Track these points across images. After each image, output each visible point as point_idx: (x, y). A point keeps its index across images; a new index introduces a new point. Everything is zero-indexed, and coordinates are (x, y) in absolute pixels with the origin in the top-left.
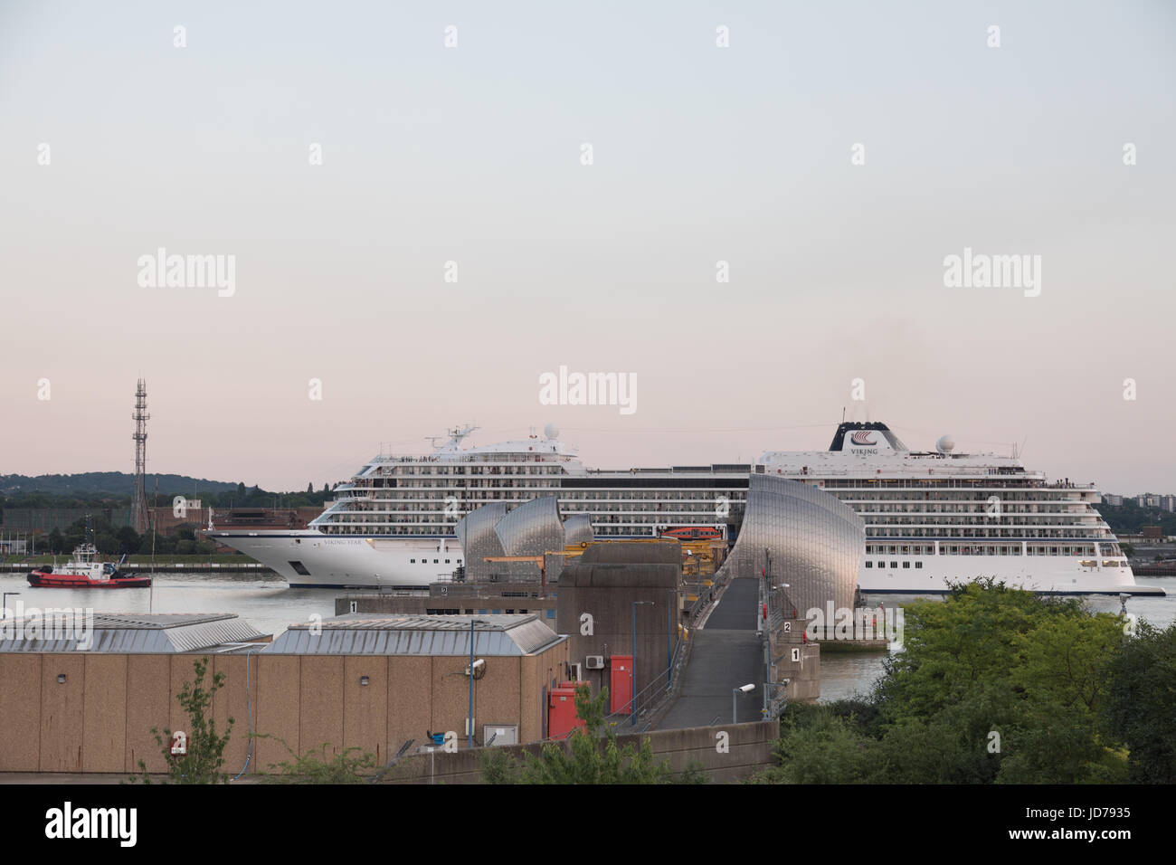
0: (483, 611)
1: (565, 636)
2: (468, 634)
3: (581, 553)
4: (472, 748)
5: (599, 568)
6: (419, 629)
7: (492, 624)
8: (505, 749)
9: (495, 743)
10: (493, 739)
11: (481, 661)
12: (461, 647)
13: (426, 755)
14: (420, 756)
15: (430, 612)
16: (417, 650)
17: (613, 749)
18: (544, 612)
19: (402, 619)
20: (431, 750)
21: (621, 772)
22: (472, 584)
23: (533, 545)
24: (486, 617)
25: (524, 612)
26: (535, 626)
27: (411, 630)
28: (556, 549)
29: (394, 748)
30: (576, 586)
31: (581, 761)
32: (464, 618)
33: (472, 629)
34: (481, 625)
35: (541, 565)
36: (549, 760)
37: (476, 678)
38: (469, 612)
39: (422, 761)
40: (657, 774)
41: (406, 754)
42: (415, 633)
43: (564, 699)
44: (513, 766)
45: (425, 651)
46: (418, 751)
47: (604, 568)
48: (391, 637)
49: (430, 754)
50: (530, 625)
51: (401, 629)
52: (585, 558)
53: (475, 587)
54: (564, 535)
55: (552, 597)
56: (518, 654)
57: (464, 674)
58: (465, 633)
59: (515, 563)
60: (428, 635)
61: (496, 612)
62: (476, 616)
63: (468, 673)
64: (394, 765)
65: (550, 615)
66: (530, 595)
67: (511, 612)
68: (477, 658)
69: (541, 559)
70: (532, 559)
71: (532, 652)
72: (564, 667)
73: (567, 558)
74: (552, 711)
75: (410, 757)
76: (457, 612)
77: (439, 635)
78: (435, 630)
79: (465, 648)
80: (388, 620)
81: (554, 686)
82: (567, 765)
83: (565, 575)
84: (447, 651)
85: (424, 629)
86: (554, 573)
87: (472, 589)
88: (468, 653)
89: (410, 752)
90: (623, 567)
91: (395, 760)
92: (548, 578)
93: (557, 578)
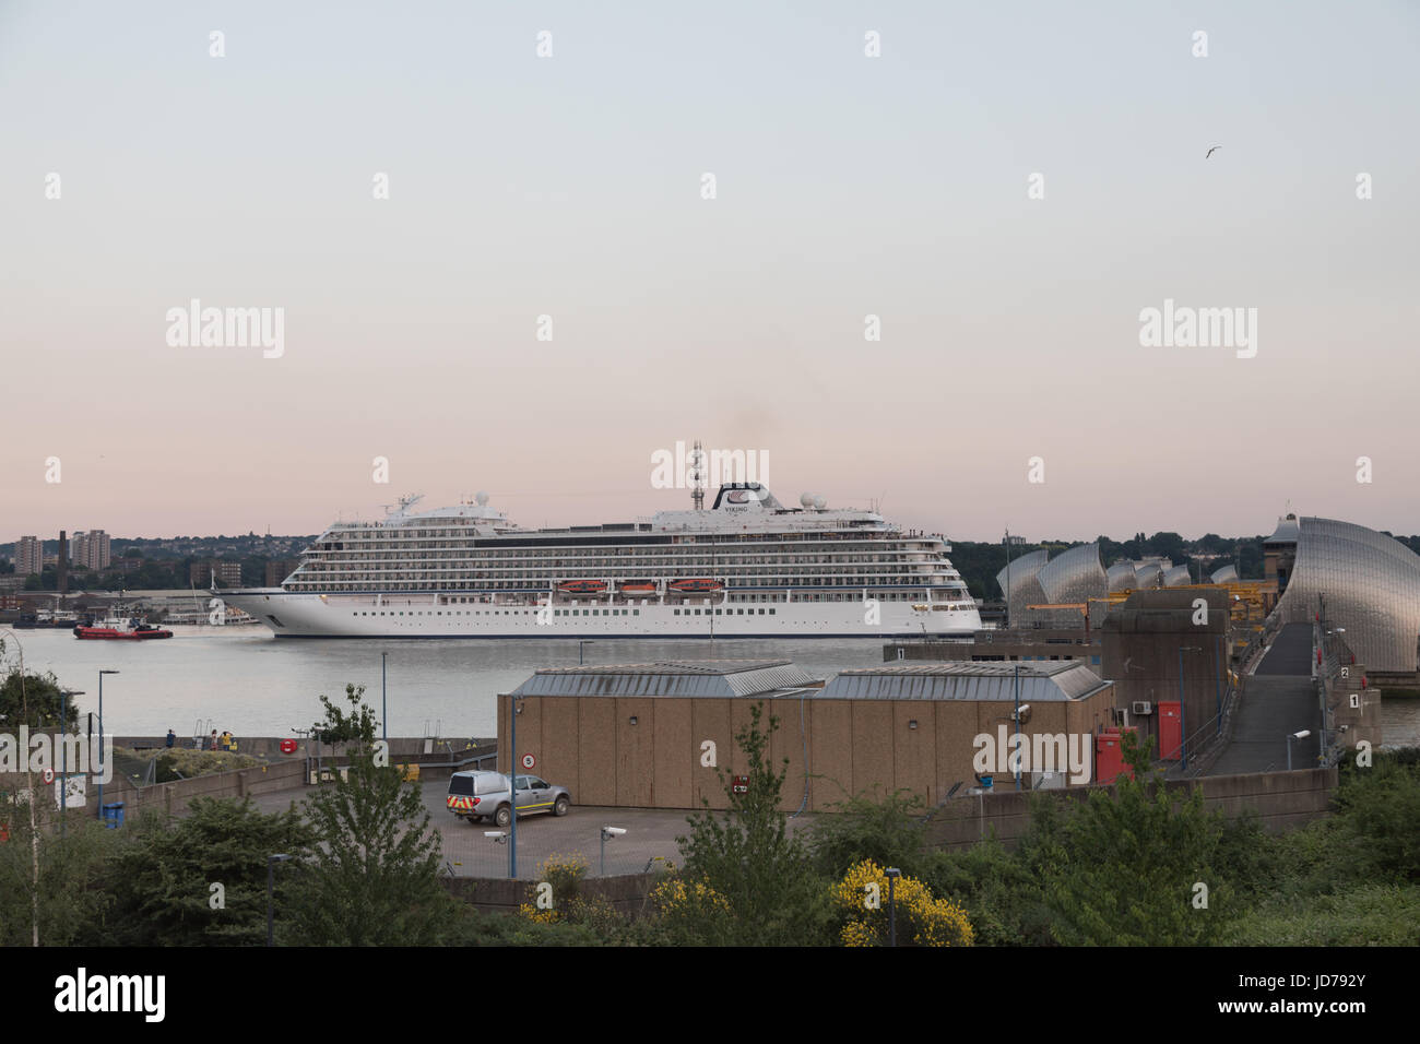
0: (1027, 658)
1: (1110, 682)
2: (1012, 681)
3: (1125, 600)
4: (1022, 791)
5: (1143, 614)
6: (964, 675)
7: (1037, 670)
8: (1054, 792)
9: (1043, 787)
10: (1040, 782)
11: (1026, 706)
12: (1006, 693)
13: (973, 797)
14: (969, 798)
15: (975, 658)
16: (963, 695)
17: (1163, 797)
18: (1090, 658)
19: (947, 666)
20: (979, 792)
21: (1171, 817)
22: (1016, 631)
23: (1076, 592)
24: (1030, 663)
25: (1069, 658)
26: (1079, 672)
27: (957, 675)
28: (1100, 596)
29: (943, 789)
30: (1120, 633)
31: (1130, 807)
32: (1009, 665)
33: (1016, 675)
34: (1025, 671)
35: (1084, 612)
36: (1096, 806)
37: (1022, 723)
38: (1014, 658)
39: (970, 803)
40: (1210, 821)
41: (956, 795)
42: (960, 678)
43: (1111, 744)
44: (1060, 809)
45: (971, 696)
46: (967, 793)
47: (1149, 614)
48: (937, 684)
49: (979, 796)
50: (1075, 671)
51: (946, 675)
52: (1128, 605)
53: (1019, 634)
54: (1107, 581)
55: (1097, 643)
56: (1064, 699)
57: (1010, 719)
58: (1009, 679)
59: (1058, 610)
60: (974, 681)
61: (1041, 658)
62: (1020, 663)
63: (1013, 718)
64: (943, 806)
65: (1095, 662)
66: (1074, 642)
67: (1055, 658)
68: (1022, 703)
69: (1084, 605)
70: (1075, 606)
71: (1077, 698)
72: (1110, 712)
73: (1111, 605)
74: (1099, 756)
75: (959, 798)
76: (1002, 658)
77: (984, 681)
78: (980, 676)
79: (1010, 693)
80: (934, 666)
81: (1101, 731)
82: (1116, 810)
83: (1109, 622)
84: (993, 697)
85: (969, 675)
86: (1098, 620)
87: (1016, 636)
88: (1013, 698)
89: (958, 794)
90: (1169, 613)
91: (945, 801)
92: (1092, 625)
93: (1101, 624)
